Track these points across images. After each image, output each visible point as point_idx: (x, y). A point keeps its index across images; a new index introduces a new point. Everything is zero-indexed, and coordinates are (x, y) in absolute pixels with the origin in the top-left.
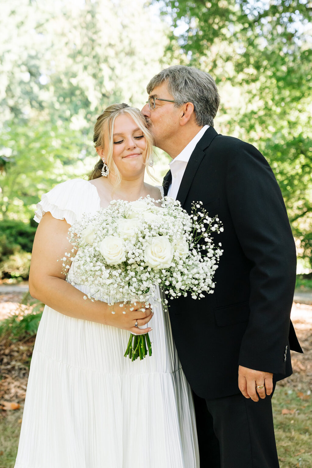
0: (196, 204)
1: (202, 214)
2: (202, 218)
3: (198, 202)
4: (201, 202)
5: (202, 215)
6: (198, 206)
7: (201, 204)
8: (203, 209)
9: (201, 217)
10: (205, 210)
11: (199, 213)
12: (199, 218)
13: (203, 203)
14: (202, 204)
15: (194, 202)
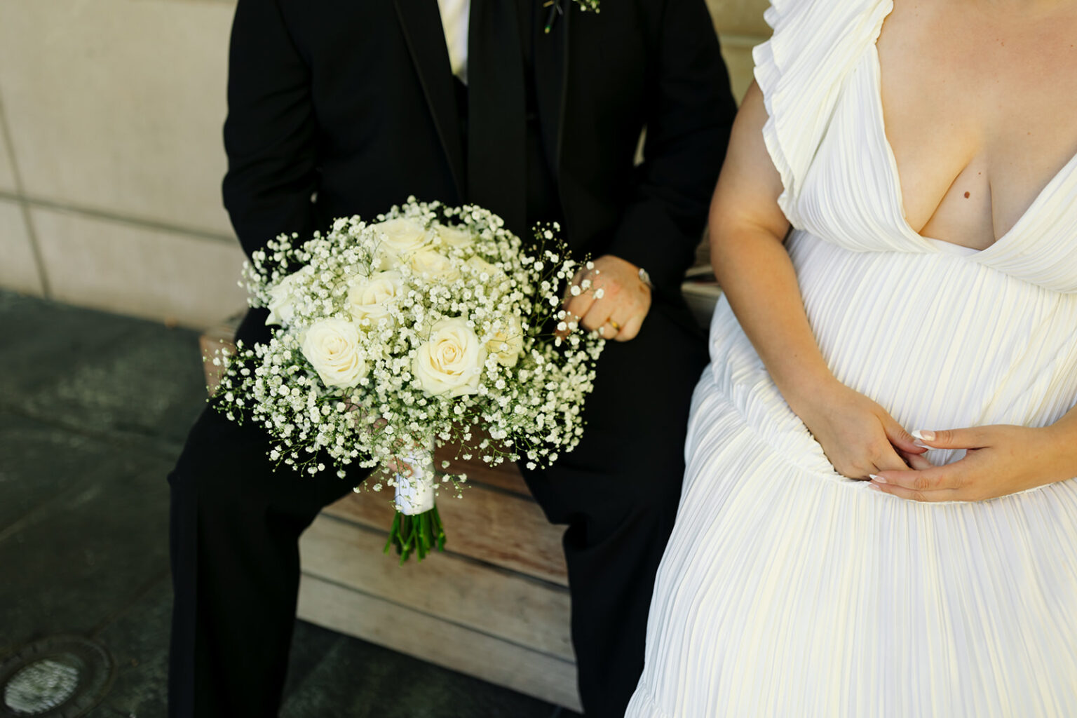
0: (543, 229)
1: (555, 255)
2: (555, 266)
3: (548, 224)
4: (556, 225)
5: (555, 259)
6: (549, 235)
7: (556, 229)
8: (561, 241)
9: (552, 264)
10: (566, 245)
11: (548, 253)
12: (548, 264)
13: (561, 228)
14: (559, 230)
15: (539, 223)
